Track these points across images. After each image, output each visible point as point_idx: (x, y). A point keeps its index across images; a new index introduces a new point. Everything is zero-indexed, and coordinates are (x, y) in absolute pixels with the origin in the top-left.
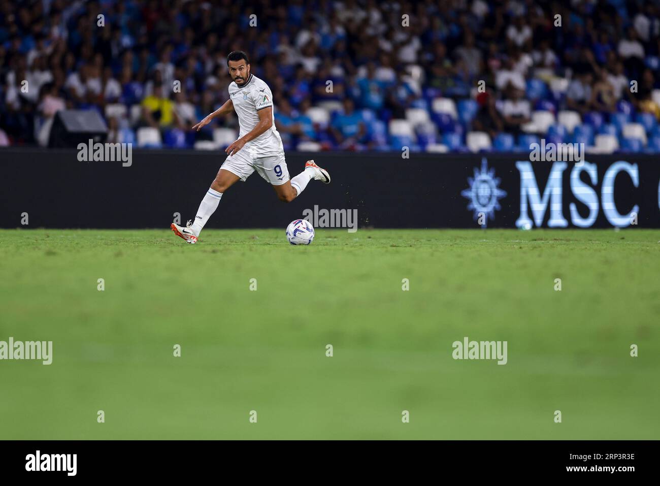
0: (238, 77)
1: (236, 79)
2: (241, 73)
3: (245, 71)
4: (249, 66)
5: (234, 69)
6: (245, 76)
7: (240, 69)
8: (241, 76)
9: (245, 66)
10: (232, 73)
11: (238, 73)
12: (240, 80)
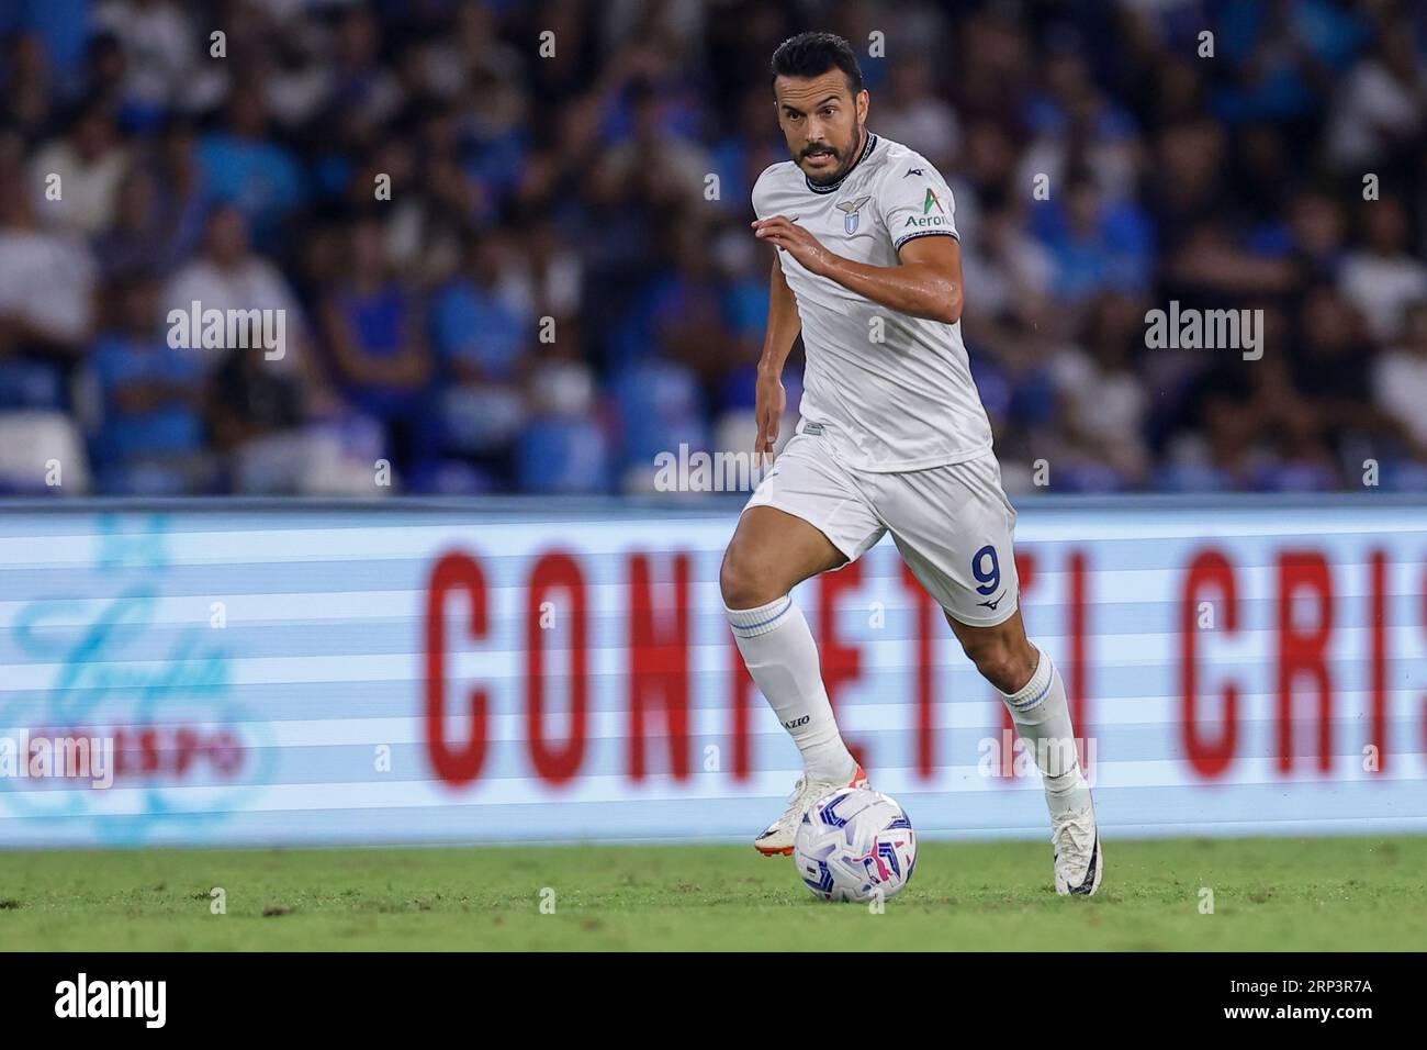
0: (815, 148)
1: (806, 153)
2: (827, 131)
3: (843, 120)
4: (863, 97)
5: (796, 113)
6: (844, 139)
7: (825, 111)
8: (827, 143)
9: (847, 99)
10: (787, 125)
11: (816, 129)
12: (821, 159)
